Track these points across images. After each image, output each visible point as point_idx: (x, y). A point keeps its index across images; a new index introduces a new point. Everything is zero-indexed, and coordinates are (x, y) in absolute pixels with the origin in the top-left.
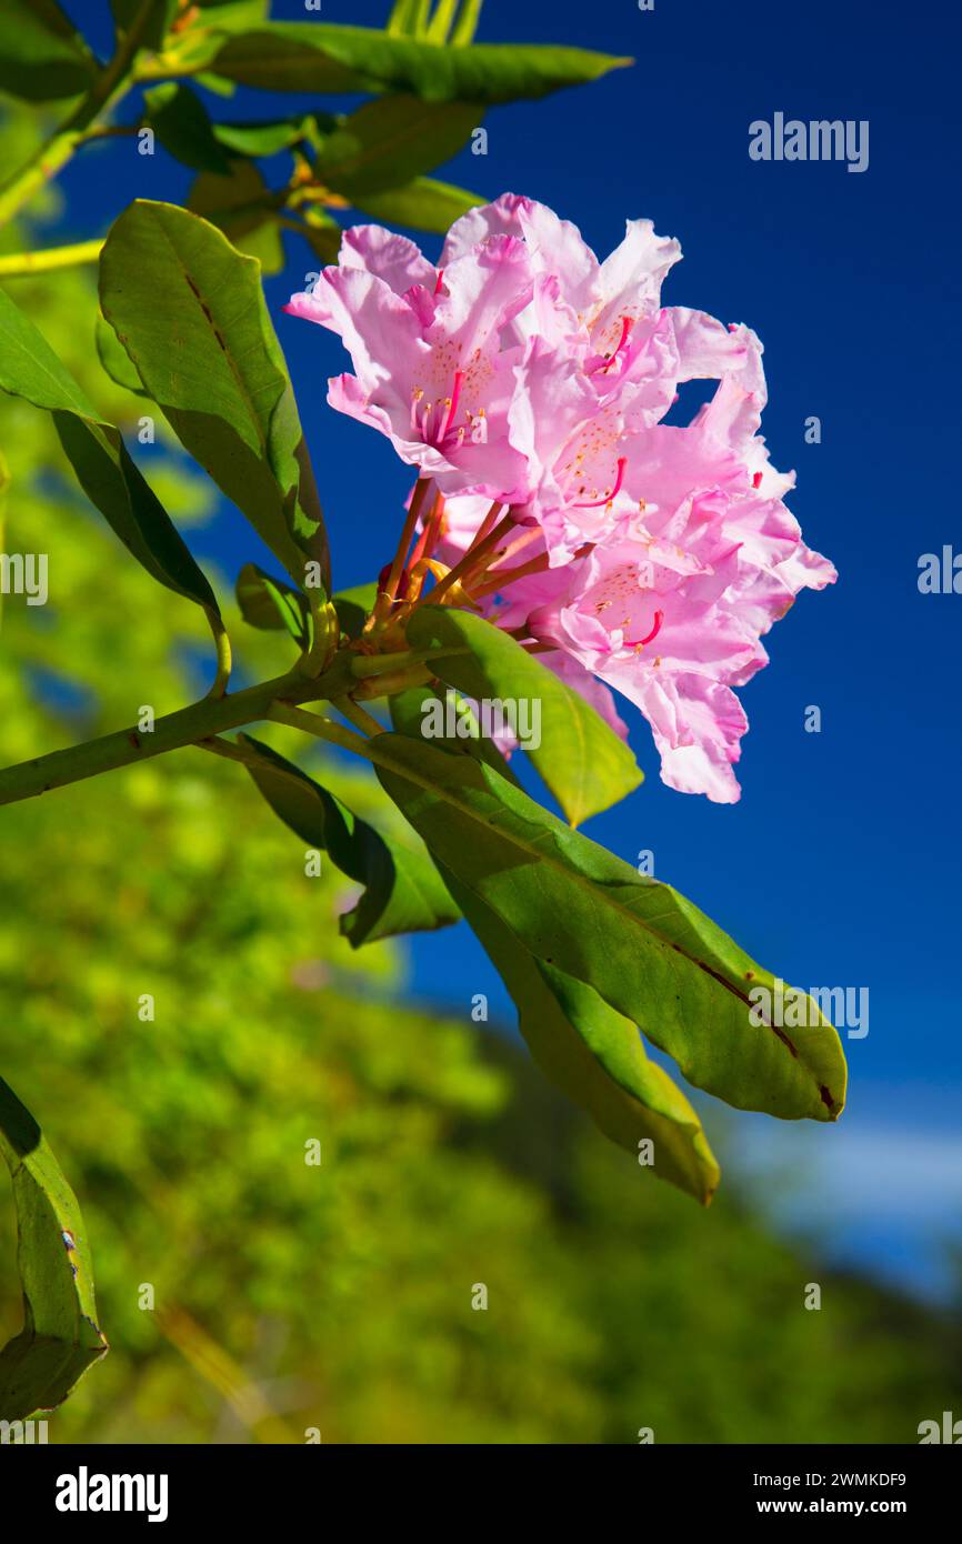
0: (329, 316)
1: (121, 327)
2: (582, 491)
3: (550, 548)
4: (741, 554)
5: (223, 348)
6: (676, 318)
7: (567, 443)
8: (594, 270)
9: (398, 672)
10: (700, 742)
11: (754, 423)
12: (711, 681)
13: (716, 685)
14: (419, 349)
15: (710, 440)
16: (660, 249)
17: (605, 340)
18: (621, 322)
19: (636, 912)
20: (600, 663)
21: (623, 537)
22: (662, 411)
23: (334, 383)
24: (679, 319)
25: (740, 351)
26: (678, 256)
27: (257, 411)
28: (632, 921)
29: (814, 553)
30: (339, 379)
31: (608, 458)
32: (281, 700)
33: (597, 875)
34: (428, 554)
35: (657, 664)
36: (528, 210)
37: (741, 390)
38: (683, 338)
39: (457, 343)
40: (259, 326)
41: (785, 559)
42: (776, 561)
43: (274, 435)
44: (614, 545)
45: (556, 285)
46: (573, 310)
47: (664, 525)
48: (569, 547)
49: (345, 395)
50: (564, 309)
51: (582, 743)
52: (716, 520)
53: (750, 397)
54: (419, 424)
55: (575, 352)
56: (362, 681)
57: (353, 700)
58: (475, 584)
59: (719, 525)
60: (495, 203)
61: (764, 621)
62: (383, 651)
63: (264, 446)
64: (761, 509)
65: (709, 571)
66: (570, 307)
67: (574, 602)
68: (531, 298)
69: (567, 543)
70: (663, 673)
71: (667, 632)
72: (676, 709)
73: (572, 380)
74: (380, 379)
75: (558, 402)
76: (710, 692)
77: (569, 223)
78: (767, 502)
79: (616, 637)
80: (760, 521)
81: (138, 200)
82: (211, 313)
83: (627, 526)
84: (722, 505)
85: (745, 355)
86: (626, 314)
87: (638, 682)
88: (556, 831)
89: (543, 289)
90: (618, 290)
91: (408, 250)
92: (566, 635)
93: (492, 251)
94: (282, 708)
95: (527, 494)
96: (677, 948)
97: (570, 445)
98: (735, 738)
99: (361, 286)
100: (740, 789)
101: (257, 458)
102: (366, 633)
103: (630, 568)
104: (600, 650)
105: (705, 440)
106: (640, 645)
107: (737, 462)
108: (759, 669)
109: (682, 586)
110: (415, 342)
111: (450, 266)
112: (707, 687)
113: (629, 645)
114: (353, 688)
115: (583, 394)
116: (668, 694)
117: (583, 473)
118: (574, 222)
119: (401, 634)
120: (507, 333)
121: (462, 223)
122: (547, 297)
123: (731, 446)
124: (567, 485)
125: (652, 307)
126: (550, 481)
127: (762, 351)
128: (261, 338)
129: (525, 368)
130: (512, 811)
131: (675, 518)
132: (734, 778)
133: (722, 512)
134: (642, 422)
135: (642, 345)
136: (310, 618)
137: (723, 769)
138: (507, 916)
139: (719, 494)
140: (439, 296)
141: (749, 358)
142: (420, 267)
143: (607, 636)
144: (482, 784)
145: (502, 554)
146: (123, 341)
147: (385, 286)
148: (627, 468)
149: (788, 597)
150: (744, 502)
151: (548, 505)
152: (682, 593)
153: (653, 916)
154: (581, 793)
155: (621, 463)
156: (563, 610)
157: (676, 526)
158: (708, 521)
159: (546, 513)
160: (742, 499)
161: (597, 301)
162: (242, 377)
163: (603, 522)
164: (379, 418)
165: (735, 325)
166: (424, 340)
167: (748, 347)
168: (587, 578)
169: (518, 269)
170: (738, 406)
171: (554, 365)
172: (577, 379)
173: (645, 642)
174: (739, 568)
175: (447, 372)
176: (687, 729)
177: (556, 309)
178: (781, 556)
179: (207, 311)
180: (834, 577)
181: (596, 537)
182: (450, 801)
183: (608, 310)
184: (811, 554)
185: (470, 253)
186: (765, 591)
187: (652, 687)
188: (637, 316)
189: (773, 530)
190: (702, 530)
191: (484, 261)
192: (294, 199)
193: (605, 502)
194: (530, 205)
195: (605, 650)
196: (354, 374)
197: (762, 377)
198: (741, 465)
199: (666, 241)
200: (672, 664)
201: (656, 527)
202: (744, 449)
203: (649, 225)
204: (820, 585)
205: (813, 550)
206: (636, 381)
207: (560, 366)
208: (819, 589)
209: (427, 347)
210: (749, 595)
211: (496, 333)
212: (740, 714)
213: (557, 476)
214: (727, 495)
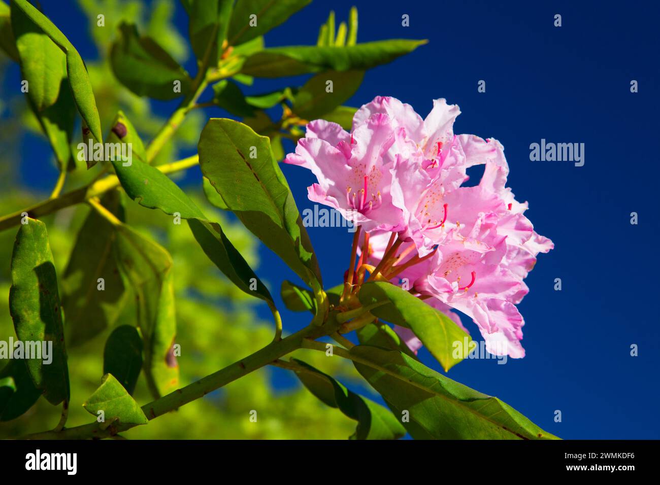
0: (305, 162)
1: (211, 178)
2: (429, 221)
3: (418, 249)
4: (507, 241)
5: (258, 180)
6: (461, 139)
7: (419, 202)
8: (421, 124)
9: (359, 318)
10: (502, 330)
11: (504, 181)
12: (503, 301)
13: (505, 303)
14: (346, 170)
15: (485, 191)
16: (450, 111)
17: (431, 154)
18: (437, 145)
19: (482, 413)
20: (449, 299)
21: (451, 239)
22: (461, 181)
23: (310, 189)
24: (463, 140)
25: (493, 150)
26: (459, 112)
27: (277, 207)
28: (483, 419)
29: (541, 236)
30: (312, 187)
31: (439, 206)
32: (307, 338)
33: (462, 397)
34: (365, 262)
35: (476, 296)
36: (388, 101)
37: (495, 166)
38: (466, 149)
39: (363, 164)
40: (273, 167)
41: (528, 240)
42: (524, 242)
43: (286, 215)
44: (448, 243)
45: (404, 131)
46: (414, 142)
47: (470, 233)
48: (428, 247)
49: (316, 193)
50: (409, 142)
51: (445, 332)
52: (493, 227)
53: (500, 170)
54: (351, 203)
55: (418, 160)
56: (342, 324)
57: (340, 334)
58: (388, 273)
59: (495, 229)
60: (372, 102)
61: (524, 272)
62: (350, 309)
63: (283, 222)
64: (513, 218)
65: (493, 249)
66: (412, 141)
67: (433, 272)
68: (394, 141)
69: (426, 246)
70: (479, 300)
71: (479, 281)
72: (488, 315)
73: (417, 172)
74: (330, 185)
75: (412, 183)
76: (503, 306)
77: (407, 104)
78: (515, 215)
79: (455, 285)
80: (514, 224)
81: (211, 119)
82: (251, 165)
83: (452, 234)
84: (495, 220)
85: (496, 152)
86: (439, 141)
87: (469, 305)
88: (440, 380)
89: (399, 134)
90: (433, 131)
91: (336, 128)
92: (432, 288)
93: (373, 121)
94: (308, 341)
95: (404, 226)
96: (505, 428)
97: (421, 202)
98: (518, 326)
99: (317, 145)
100: (524, 351)
101: (280, 228)
102: (341, 302)
103: (457, 254)
104: (448, 292)
105: (483, 191)
106: (467, 288)
107: (498, 199)
108: (525, 295)
109: (483, 259)
110: (344, 167)
111: (356, 131)
112: (501, 304)
113: (461, 289)
114: (339, 328)
115: (423, 178)
116: (483, 309)
117: (429, 214)
118: (409, 104)
119: (357, 300)
120: (385, 157)
121: (359, 112)
122: (401, 137)
123: (495, 192)
124: (422, 220)
125: (450, 136)
126: (414, 218)
127: (503, 149)
128: (275, 173)
129: (394, 170)
130: (418, 373)
131: (474, 228)
132: (521, 346)
133: (496, 223)
134: (453, 187)
135: (447, 152)
136: (315, 300)
137: (515, 343)
138: (424, 425)
139: (493, 215)
140: (353, 145)
141: (498, 153)
142: (343, 134)
143: (451, 285)
144: (404, 363)
145: (398, 258)
146: (213, 185)
147: (328, 144)
148: (448, 208)
149: (533, 259)
150: (505, 217)
151: (414, 229)
152: (484, 262)
153: (491, 414)
154: (448, 355)
155: (445, 206)
156: (429, 276)
157: (475, 232)
158: (489, 228)
159: (414, 233)
160: (504, 216)
161: (425, 137)
162: (269, 192)
163: (441, 234)
164: (332, 202)
165: (489, 139)
166: (349, 165)
167: (496, 148)
168: (437, 260)
169: (387, 128)
170: (495, 174)
171: (408, 166)
172: (419, 171)
173: (469, 287)
174: (508, 248)
175: (361, 178)
176: (495, 324)
177: (406, 142)
178: (525, 239)
179: (249, 165)
180: (552, 246)
181: (439, 241)
182: (391, 374)
183: (431, 140)
184: (540, 237)
185: (364, 124)
186: (521, 259)
187: (475, 306)
188: (444, 141)
189: (520, 228)
190: (488, 232)
191: (370, 126)
192: (285, 125)
193: (440, 225)
194: (388, 99)
195: (450, 292)
196: (318, 183)
197: (505, 160)
198: (501, 200)
199: (452, 106)
200: (482, 296)
201: (466, 235)
202: (501, 193)
203: (444, 101)
204: (547, 251)
205: (541, 235)
206: (447, 168)
207: (411, 166)
208: (546, 252)
209: (350, 168)
210: (515, 261)
211: (380, 157)
212: (518, 314)
213: (417, 217)
214: (497, 215)
